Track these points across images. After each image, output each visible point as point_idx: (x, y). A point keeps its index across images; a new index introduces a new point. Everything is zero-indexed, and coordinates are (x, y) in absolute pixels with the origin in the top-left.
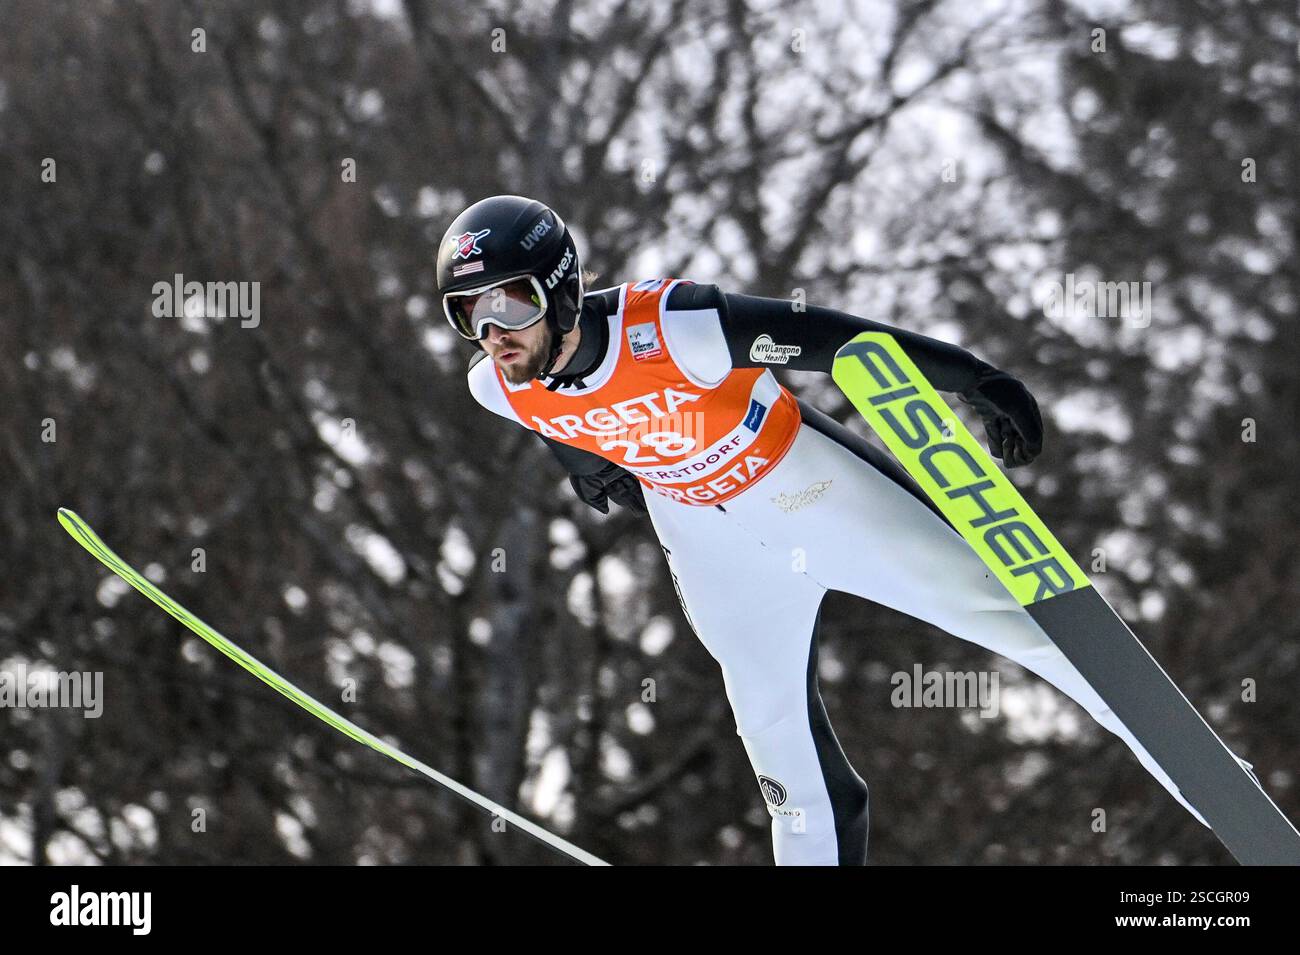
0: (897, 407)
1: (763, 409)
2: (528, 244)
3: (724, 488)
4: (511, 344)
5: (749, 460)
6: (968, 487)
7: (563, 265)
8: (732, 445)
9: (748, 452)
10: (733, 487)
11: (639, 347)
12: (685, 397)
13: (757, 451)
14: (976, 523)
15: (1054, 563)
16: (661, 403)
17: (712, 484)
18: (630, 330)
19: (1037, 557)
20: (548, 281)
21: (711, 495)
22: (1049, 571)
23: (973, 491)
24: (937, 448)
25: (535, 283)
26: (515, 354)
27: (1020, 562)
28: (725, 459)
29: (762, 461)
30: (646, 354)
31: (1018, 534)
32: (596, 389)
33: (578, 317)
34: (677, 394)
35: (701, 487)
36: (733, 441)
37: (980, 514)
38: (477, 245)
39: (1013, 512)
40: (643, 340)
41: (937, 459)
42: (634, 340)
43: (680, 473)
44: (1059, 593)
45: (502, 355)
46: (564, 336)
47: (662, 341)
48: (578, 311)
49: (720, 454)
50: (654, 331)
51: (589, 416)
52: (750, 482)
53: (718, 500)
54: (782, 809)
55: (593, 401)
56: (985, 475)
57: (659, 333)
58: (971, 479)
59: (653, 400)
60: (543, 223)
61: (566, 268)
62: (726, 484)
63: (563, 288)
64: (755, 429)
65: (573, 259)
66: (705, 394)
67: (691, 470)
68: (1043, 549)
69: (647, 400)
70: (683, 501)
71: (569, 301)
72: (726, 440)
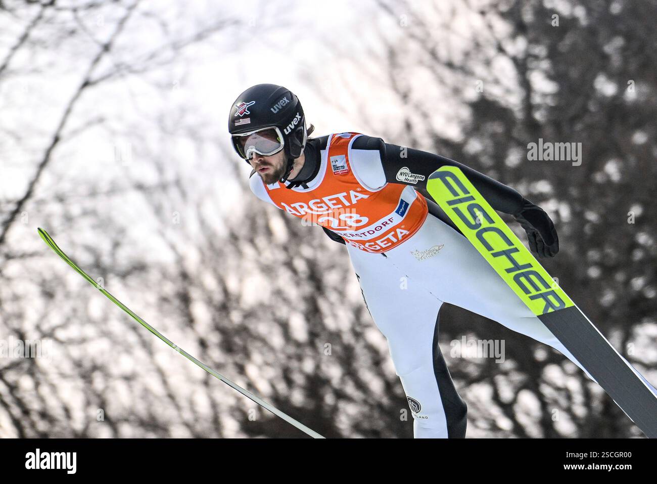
0: (463, 207)
1: (407, 205)
2: (275, 110)
3: (385, 244)
4: (265, 163)
5: (398, 231)
6: (503, 251)
7: (295, 122)
8: (389, 222)
9: (398, 226)
10: (390, 244)
11: (336, 168)
12: (361, 196)
13: (403, 227)
14: (509, 271)
15: (553, 293)
16: (348, 198)
17: (378, 242)
18: (332, 158)
19: (544, 290)
20: (285, 130)
21: (378, 248)
22: (551, 298)
23: (507, 253)
24: (486, 230)
25: (278, 131)
26: (267, 168)
27: (534, 292)
28: (385, 229)
29: (406, 232)
30: (340, 171)
31: (532, 277)
32: (314, 189)
33: (303, 150)
34: (357, 194)
35: (373, 243)
36: (389, 220)
37: (511, 266)
38: (247, 110)
39: (530, 265)
40: (339, 164)
41: (485, 235)
42: (334, 164)
43: (361, 235)
44: (557, 309)
45: (260, 168)
46: (295, 160)
47: (348, 165)
48: (303, 147)
49: (382, 226)
50: (345, 160)
51: (311, 203)
52: (399, 242)
53: (383, 251)
54: (418, 415)
55: (312, 195)
56: (513, 245)
57: (347, 161)
58: (506, 247)
59: (344, 197)
60: (285, 99)
61: (296, 124)
62: (386, 242)
63: (294, 134)
64: (402, 215)
65: (301, 119)
66: (372, 195)
67: (367, 234)
68: (547, 286)
69: (341, 196)
70: (364, 250)
71: (298, 142)
72: (386, 219)
